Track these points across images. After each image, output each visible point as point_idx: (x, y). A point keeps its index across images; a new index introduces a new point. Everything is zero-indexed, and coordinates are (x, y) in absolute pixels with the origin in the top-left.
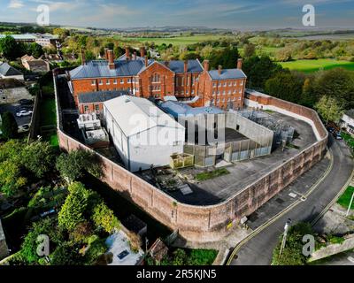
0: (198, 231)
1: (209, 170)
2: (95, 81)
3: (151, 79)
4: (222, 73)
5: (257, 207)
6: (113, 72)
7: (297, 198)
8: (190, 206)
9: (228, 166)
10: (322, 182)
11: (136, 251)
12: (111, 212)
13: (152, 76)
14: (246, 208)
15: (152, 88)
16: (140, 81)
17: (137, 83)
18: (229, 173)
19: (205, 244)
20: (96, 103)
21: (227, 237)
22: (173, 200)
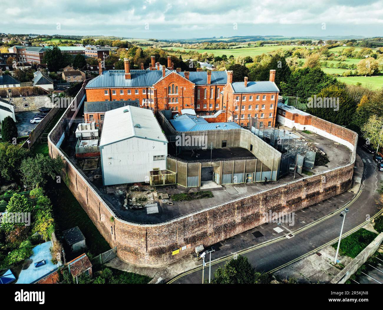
0: (135, 253)
1: (191, 191)
2: (108, 91)
3: (168, 90)
4: (248, 86)
5: (223, 237)
6: (129, 82)
7: (281, 234)
8: (126, 223)
9: (215, 189)
10: (327, 220)
11: (55, 262)
12: (51, 219)
13: (169, 87)
14: (204, 235)
15: (168, 100)
16: (156, 92)
17: (153, 94)
18: (213, 196)
19: (142, 269)
20: (101, 113)
21: (170, 265)
22: (113, 214)
